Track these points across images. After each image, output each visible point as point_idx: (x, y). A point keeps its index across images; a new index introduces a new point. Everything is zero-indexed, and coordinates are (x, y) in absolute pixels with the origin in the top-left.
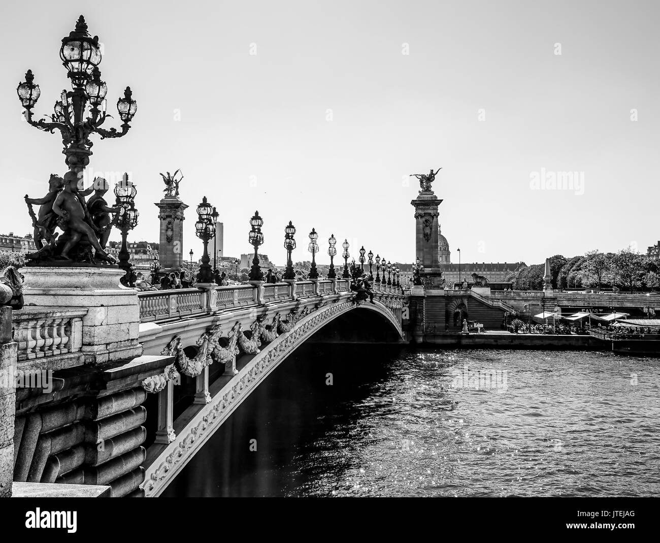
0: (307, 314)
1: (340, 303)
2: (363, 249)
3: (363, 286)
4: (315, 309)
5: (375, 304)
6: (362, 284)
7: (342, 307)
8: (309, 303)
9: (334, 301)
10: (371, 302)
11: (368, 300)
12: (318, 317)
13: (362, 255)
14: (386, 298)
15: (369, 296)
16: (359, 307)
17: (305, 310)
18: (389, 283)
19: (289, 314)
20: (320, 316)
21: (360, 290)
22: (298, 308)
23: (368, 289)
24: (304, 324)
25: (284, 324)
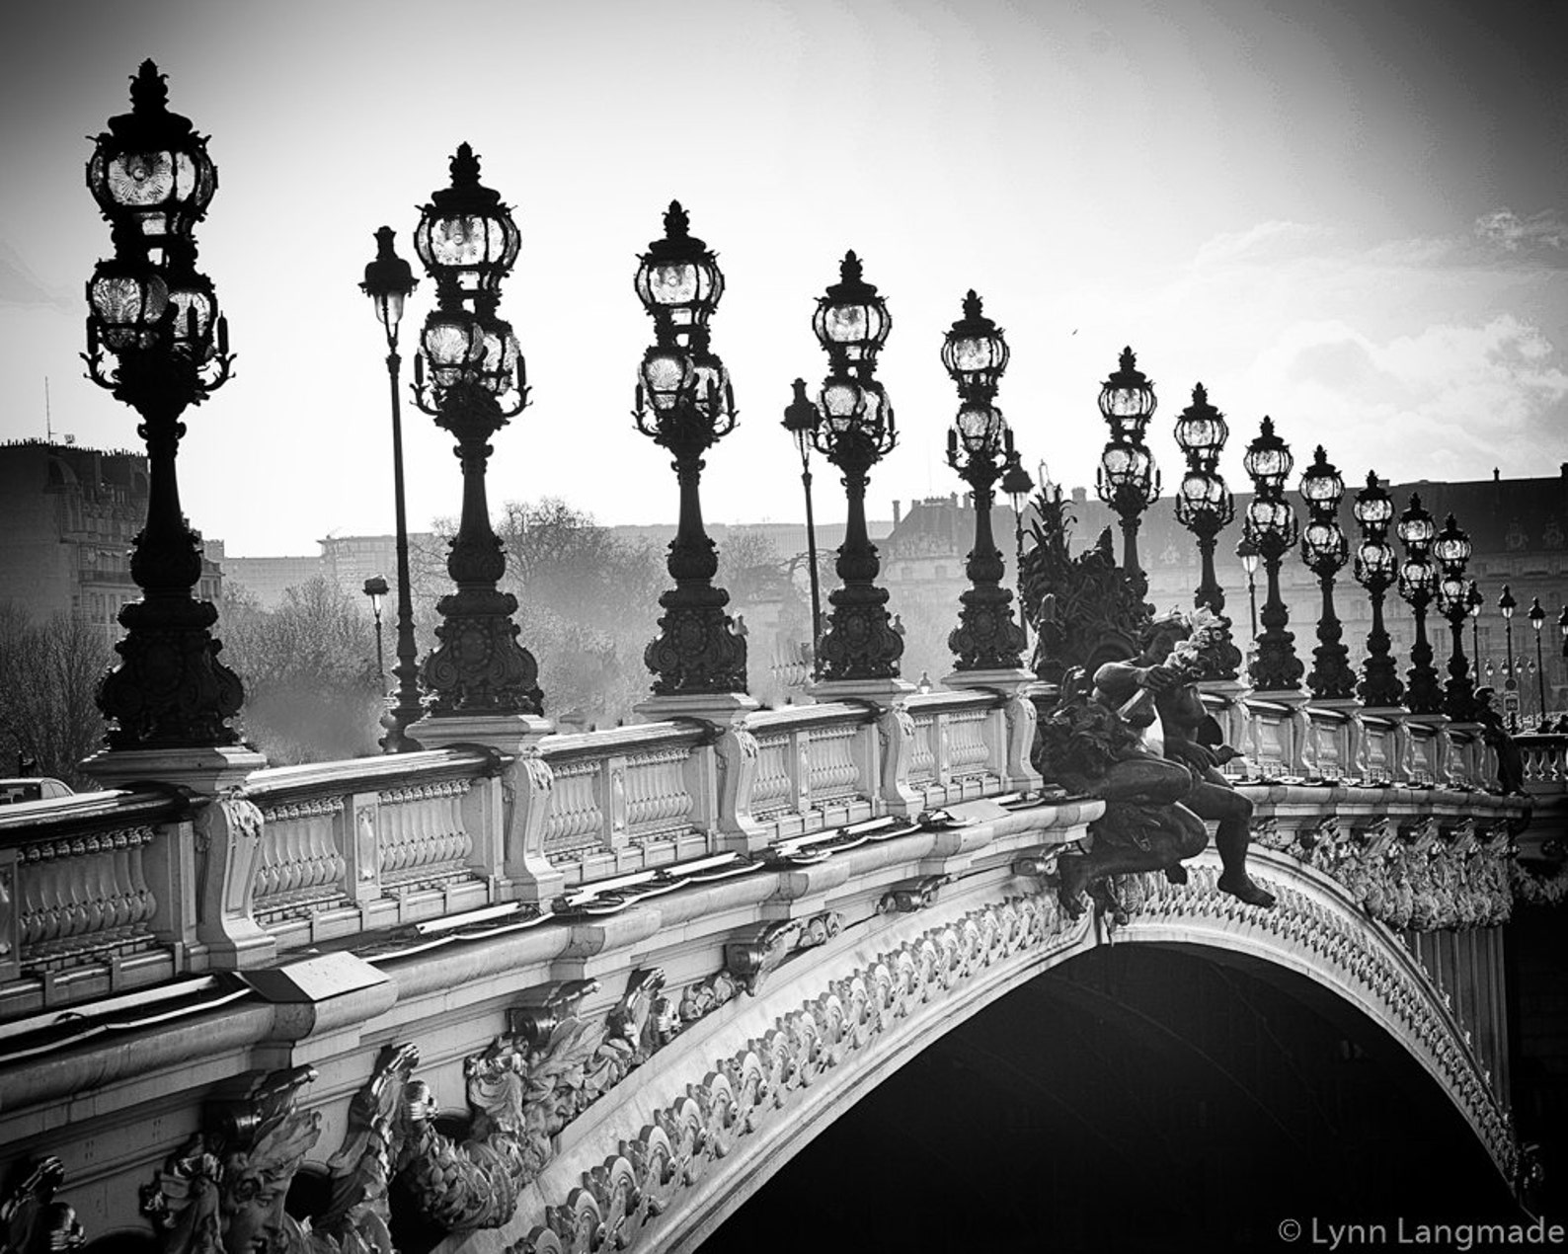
0: (656, 1040)
1: (945, 910)
2: (1128, 377)
3: (1154, 734)
4: (723, 987)
5: (1267, 901)
6: (1142, 722)
7: (965, 953)
8: (677, 936)
9: (898, 898)
10: (1234, 882)
11: (1207, 865)
12: (752, 1060)
13: (1127, 437)
14: (1359, 832)
15: (1211, 828)
16: (1121, 936)
17: (639, 1002)
18: (1380, 685)
19: (491, 1051)
20: (774, 1055)
21: (1122, 775)
22: (579, 985)
23: (1202, 765)
24: (630, 1134)
25: (451, 1153)
